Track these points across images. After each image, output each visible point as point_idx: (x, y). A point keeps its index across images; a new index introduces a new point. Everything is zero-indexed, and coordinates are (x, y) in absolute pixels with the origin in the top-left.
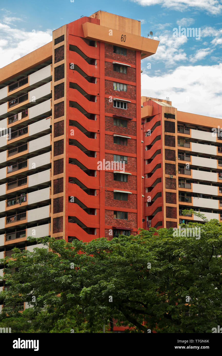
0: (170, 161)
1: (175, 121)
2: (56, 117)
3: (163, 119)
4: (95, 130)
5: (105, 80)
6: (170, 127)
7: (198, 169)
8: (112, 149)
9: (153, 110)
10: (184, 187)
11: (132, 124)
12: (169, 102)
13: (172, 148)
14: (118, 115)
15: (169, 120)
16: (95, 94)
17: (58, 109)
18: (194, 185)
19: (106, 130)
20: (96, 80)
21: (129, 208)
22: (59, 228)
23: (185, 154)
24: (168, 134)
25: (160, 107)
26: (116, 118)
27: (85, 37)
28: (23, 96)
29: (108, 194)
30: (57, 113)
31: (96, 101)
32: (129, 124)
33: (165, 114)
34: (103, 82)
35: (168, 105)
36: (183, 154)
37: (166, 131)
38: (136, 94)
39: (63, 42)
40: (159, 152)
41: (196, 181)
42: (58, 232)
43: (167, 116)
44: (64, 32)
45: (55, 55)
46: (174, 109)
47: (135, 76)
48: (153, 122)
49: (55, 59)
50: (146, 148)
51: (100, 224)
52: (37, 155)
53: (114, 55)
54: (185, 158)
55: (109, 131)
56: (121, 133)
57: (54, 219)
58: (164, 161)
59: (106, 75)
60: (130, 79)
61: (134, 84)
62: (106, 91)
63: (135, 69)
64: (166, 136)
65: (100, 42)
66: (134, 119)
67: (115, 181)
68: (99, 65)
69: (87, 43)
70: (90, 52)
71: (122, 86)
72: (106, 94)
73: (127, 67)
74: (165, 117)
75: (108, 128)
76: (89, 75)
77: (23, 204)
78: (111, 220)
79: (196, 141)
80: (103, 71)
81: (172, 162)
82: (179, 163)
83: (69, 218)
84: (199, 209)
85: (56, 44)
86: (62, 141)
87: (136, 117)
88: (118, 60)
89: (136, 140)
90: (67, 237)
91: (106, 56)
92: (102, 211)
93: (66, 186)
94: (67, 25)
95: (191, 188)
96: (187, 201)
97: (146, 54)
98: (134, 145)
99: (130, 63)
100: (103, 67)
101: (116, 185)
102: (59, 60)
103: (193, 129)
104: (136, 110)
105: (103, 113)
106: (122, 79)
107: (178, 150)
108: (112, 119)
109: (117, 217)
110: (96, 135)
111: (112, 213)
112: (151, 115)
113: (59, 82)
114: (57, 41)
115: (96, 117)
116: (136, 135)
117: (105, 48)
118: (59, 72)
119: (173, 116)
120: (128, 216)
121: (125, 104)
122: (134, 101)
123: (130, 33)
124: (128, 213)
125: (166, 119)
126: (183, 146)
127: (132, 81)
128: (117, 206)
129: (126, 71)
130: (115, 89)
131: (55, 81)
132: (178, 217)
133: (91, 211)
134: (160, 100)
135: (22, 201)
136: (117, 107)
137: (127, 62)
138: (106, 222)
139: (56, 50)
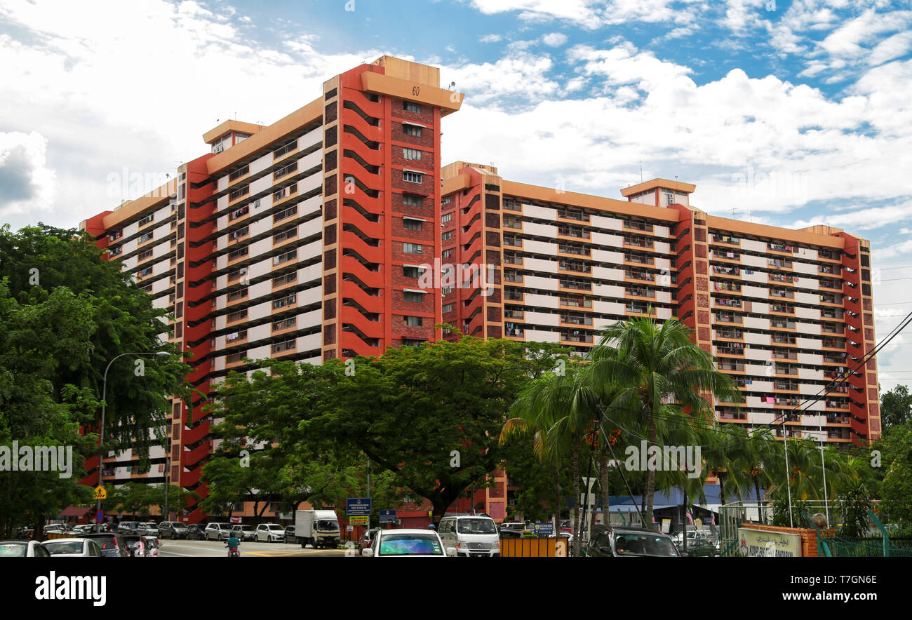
0: (493, 247)
1: (500, 194)
2: (327, 194)
3: (484, 192)
4: (377, 211)
5: (392, 145)
6: (492, 202)
7: (533, 256)
8: (401, 236)
9: (471, 179)
10: (514, 281)
11: (429, 202)
12: (493, 170)
13: (495, 230)
14: (409, 191)
15: (492, 193)
16: (379, 164)
17: (329, 184)
18: (526, 278)
19: (393, 211)
20: (380, 146)
21: (425, 311)
22: (330, 339)
23: (515, 238)
24: (491, 211)
25: (480, 176)
26: (406, 195)
27: (365, 90)
28: (291, 165)
29: (396, 294)
30: (328, 189)
31: (379, 174)
32: (424, 202)
33: (486, 185)
34: (389, 149)
35: (491, 174)
36: (513, 237)
37: (487, 207)
38: (433, 162)
39: (335, 97)
40: (478, 235)
41: (529, 273)
42: (331, 343)
43: (489, 187)
44: (337, 85)
45: (326, 114)
46: (498, 178)
47: (433, 140)
48: (471, 196)
49: (326, 119)
50: (463, 230)
51: (386, 332)
52: (310, 242)
53: (404, 112)
54: (516, 242)
55: (397, 213)
56: (413, 214)
57: (325, 327)
58: (485, 247)
59: (392, 139)
60: (426, 144)
61: (431, 150)
62: (394, 160)
63: (433, 130)
64: (487, 214)
65: (384, 96)
66: (431, 196)
67: (405, 277)
68: (384, 126)
69: (367, 97)
70: (372, 109)
71: (414, 152)
72: (392, 163)
73: (421, 128)
74: (486, 189)
75: (397, 208)
76: (370, 139)
77: (292, 307)
78: (400, 328)
79: (529, 220)
80: (389, 134)
81: (496, 249)
82: (504, 250)
83: (344, 325)
84: (534, 310)
85: (327, 99)
86: (334, 226)
87: (434, 193)
88: (410, 119)
89: (434, 223)
90: (341, 350)
91: (393, 114)
92: (388, 316)
93: (339, 285)
94: (341, 75)
95: (522, 282)
96: (517, 299)
97: (447, 111)
98: (431, 229)
99: (426, 123)
100: (389, 127)
101: (407, 282)
102: (331, 121)
103: (526, 204)
104: (434, 184)
105: (389, 189)
106: (415, 143)
107: (504, 232)
108: (402, 196)
109: (407, 324)
110: (380, 218)
111: (402, 318)
112: (468, 187)
113: (331, 149)
114: (329, 95)
115: (379, 195)
116: (433, 217)
117: (392, 104)
118: (331, 137)
119: (497, 188)
120: (423, 322)
121: (419, 176)
122: (431, 173)
123: (426, 84)
124: (423, 319)
125: (487, 192)
126: (512, 227)
127: (428, 146)
128: (409, 310)
129: (421, 133)
130: (405, 157)
131: (326, 147)
132: (503, 319)
133: (373, 316)
134: (481, 167)
135: (291, 302)
136: (408, 180)
137: (421, 121)
138: (393, 330)
139: (327, 108)
